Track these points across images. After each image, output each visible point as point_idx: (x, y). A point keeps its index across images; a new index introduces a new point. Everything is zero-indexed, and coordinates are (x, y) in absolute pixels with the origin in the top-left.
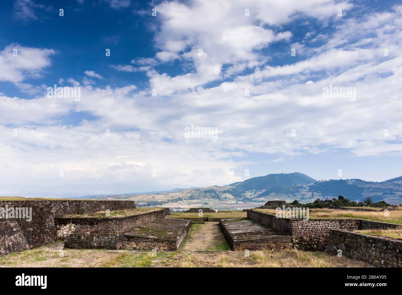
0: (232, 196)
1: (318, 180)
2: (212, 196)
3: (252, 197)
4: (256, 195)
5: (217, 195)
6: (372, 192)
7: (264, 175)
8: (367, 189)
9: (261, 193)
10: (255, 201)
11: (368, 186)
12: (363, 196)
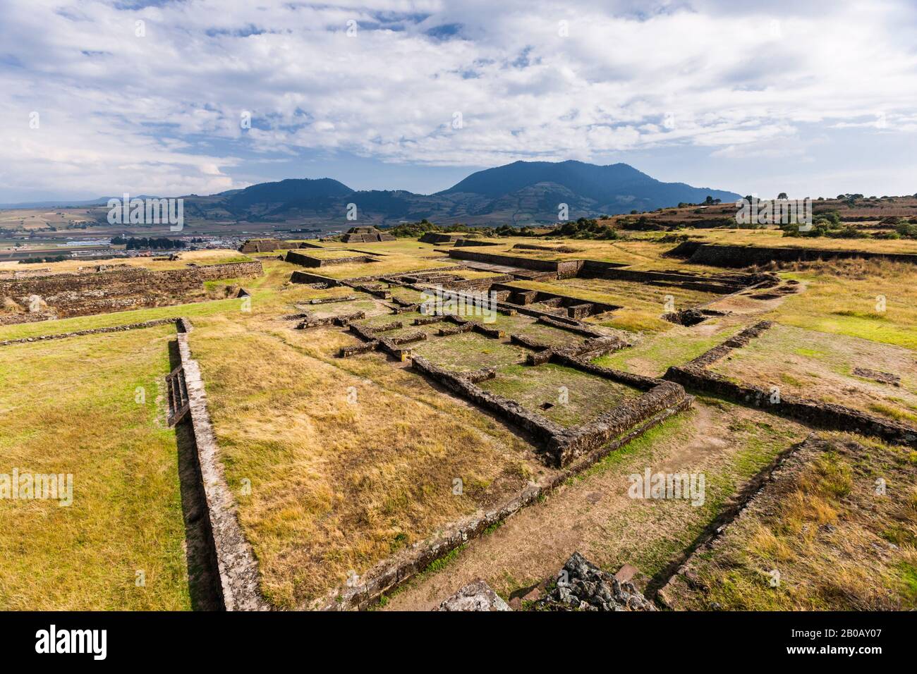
0: (229, 213)
1: (356, 191)
2: (191, 213)
3: (262, 214)
4: (267, 211)
5: (200, 211)
6: (419, 207)
7: (278, 180)
8: (415, 204)
9: (276, 208)
10: (267, 219)
11: (415, 200)
12: (409, 212)
